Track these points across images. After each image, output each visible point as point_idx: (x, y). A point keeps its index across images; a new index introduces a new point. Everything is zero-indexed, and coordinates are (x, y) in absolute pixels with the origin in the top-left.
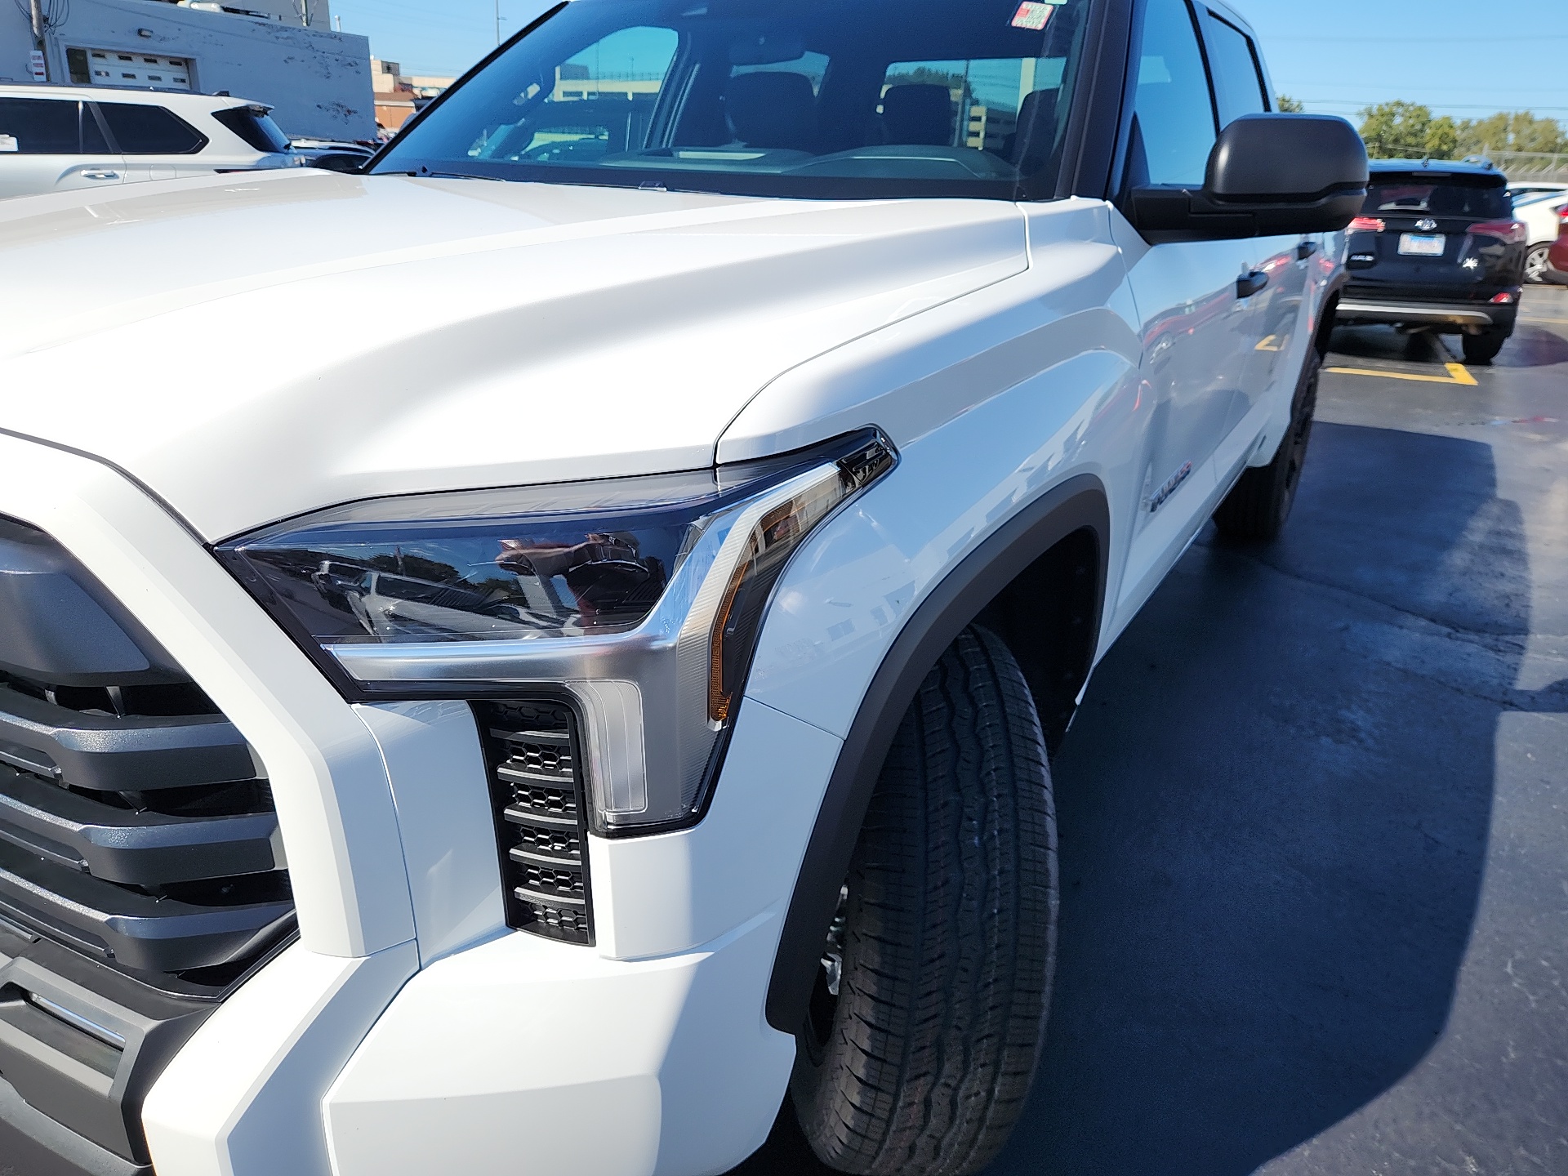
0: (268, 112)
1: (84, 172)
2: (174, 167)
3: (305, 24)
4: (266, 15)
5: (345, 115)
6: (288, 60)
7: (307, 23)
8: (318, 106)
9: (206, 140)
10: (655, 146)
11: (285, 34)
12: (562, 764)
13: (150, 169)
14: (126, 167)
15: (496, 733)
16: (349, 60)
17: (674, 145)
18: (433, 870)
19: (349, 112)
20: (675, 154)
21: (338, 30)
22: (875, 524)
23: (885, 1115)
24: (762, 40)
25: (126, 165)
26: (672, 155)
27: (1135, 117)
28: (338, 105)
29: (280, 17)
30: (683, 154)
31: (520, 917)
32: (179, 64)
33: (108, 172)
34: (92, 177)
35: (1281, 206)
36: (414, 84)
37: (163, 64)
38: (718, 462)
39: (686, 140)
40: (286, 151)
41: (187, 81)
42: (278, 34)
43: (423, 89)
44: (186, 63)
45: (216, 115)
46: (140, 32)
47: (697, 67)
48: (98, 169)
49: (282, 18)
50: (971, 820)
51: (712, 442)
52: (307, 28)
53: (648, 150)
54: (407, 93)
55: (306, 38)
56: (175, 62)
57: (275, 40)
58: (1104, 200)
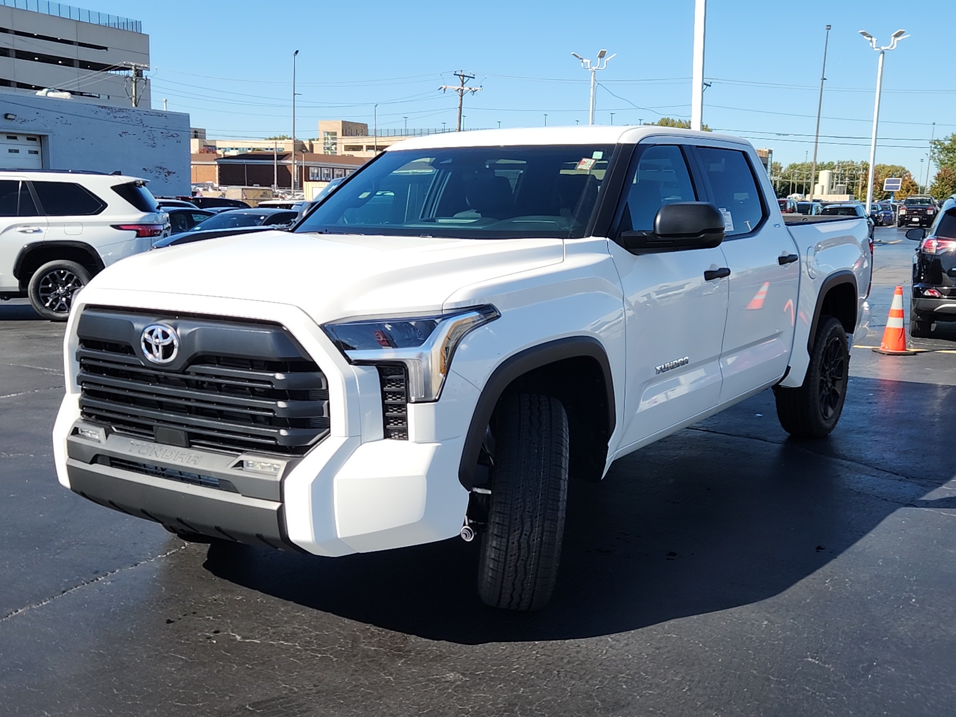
0: (146, 184)
1: (19, 229)
2: (81, 224)
3: (134, 105)
4: (98, 96)
5: (166, 175)
6: (123, 135)
7: (135, 103)
8: (144, 169)
9: (105, 205)
10: (426, 218)
11: (122, 114)
12: (401, 385)
13: (65, 226)
14: (48, 224)
15: (383, 377)
16: (172, 133)
17: (436, 216)
18: (367, 415)
19: (169, 173)
20: (436, 220)
21: (165, 110)
22: (491, 331)
23: (505, 549)
24: (476, 172)
25: (48, 223)
26: (435, 221)
27: (627, 203)
28: (161, 168)
29: (109, 96)
30: (440, 221)
31: (387, 435)
32: (35, 140)
33: (36, 228)
34: (24, 232)
35: (684, 238)
36: (218, 146)
37: (22, 140)
38: (444, 308)
39: (441, 214)
40: (157, 210)
41: (40, 152)
42: (116, 115)
43: (225, 150)
44: (41, 138)
45: (114, 188)
46: (6, 116)
47: (450, 173)
48: (28, 226)
49: (110, 97)
50: (534, 444)
51: (441, 304)
52: (137, 108)
53: (423, 219)
54: (211, 154)
55: (138, 116)
56: (31, 138)
57: (113, 119)
58: (606, 238)
